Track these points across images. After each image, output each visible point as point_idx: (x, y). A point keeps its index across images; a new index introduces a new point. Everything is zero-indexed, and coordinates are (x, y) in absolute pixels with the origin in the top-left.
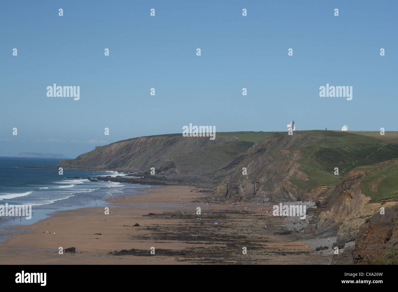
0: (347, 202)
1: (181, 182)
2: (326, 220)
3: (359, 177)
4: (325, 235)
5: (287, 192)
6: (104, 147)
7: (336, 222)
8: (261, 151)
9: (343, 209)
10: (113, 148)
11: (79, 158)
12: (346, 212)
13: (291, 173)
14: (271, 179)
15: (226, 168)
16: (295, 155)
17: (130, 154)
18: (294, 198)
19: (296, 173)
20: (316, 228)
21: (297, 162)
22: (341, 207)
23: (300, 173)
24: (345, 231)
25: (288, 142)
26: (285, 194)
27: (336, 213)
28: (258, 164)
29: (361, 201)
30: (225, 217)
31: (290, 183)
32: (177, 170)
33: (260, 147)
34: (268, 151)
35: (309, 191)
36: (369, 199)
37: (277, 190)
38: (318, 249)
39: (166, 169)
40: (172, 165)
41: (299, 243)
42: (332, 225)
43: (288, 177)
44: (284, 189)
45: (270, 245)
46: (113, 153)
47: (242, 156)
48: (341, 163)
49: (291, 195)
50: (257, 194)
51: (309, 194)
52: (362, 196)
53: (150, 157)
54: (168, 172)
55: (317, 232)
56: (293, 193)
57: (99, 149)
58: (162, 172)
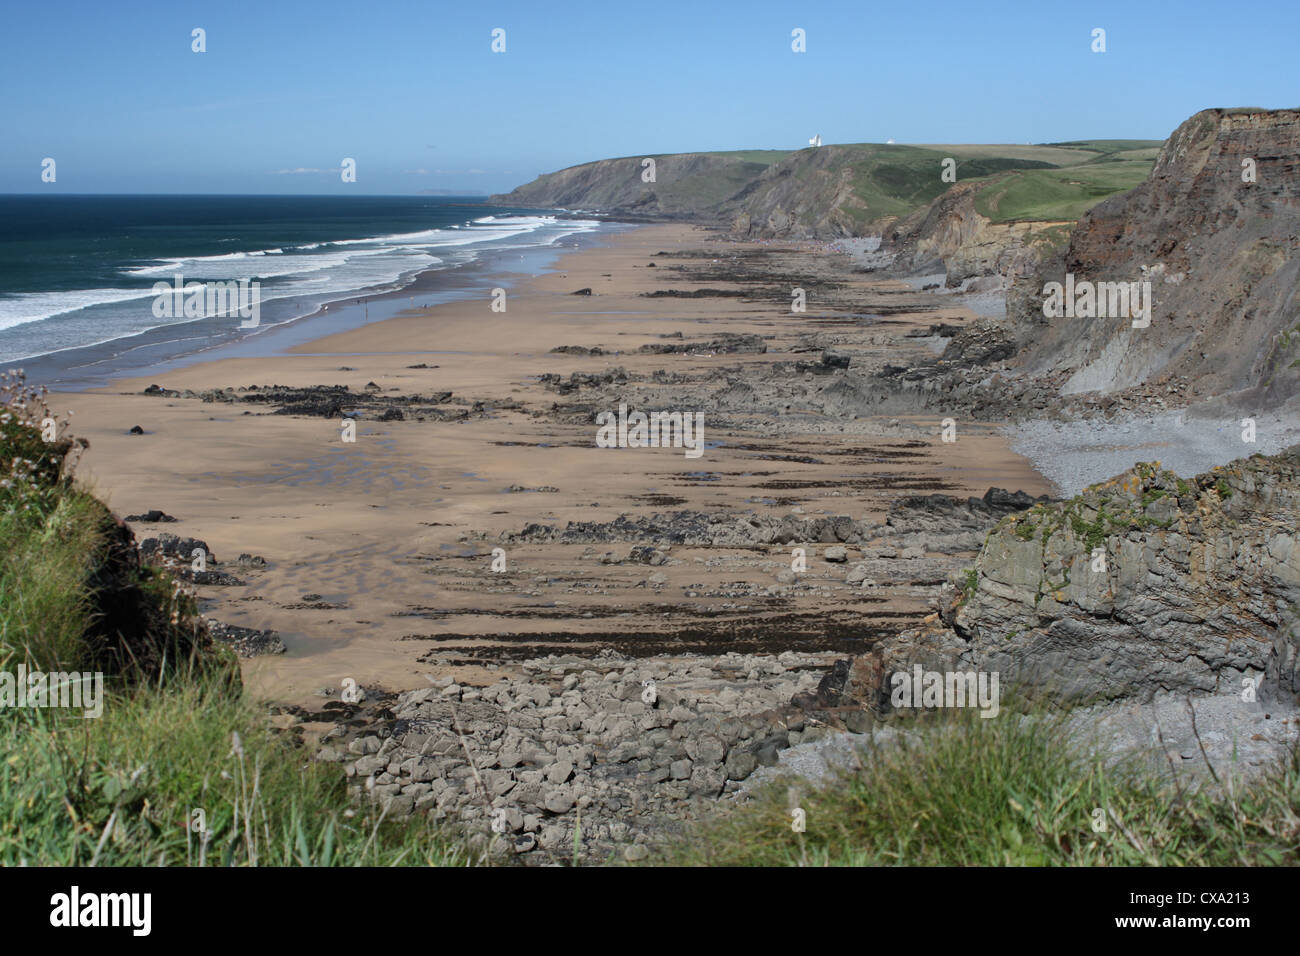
0: (955, 225)
1: (672, 218)
2: (925, 251)
3: (966, 193)
4: (925, 272)
5: (838, 226)
6: (551, 175)
7: (941, 254)
8: (785, 173)
9: (950, 236)
10: (564, 176)
11: (516, 191)
12: (953, 239)
13: (841, 199)
14: (811, 209)
15: (735, 199)
16: (844, 175)
17: (589, 184)
18: (849, 234)
19: (848, 199)
20: (911, 263)
21: (849, 183)
22: (947, 233)
23: (855, 199)
24: (958, 264)
25: (823, 159)
26: (835, 228)
27: (940, 241)
28: (782, 191)
29: (975, 225)
30: (765, 256)
31: (843, 213)
32: (659, 205)
33: (783, 168)
34: (795, 173)
35: (871, 223)
36: (987, 220)
37: (824, 223)
38: (925, 288)
39: (644, 203)
40: (653, 198)
41: (891, 282)
42: (935, 258)
43: (836, 206)
44: (833, 222)
45: (853, 285)
46: (564, 183)
47: (757, 182)
48: (908, 185)
49: (844, 229)
50: (793, 230)
51: (871, 227)
52: (977, 217)
53: (617, 188)
54: (646, 207)
55: (913, 269)
56: (847, 226)
57: (545, 179)
58: (639, 208)
